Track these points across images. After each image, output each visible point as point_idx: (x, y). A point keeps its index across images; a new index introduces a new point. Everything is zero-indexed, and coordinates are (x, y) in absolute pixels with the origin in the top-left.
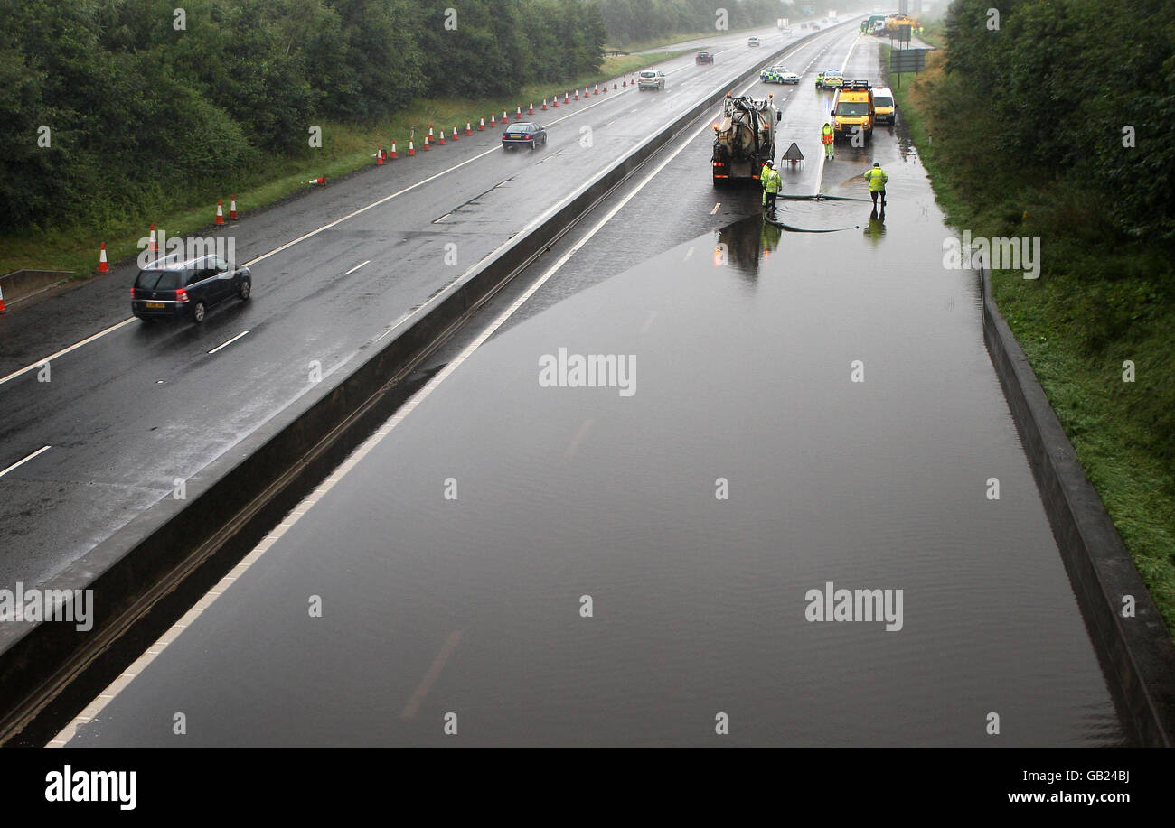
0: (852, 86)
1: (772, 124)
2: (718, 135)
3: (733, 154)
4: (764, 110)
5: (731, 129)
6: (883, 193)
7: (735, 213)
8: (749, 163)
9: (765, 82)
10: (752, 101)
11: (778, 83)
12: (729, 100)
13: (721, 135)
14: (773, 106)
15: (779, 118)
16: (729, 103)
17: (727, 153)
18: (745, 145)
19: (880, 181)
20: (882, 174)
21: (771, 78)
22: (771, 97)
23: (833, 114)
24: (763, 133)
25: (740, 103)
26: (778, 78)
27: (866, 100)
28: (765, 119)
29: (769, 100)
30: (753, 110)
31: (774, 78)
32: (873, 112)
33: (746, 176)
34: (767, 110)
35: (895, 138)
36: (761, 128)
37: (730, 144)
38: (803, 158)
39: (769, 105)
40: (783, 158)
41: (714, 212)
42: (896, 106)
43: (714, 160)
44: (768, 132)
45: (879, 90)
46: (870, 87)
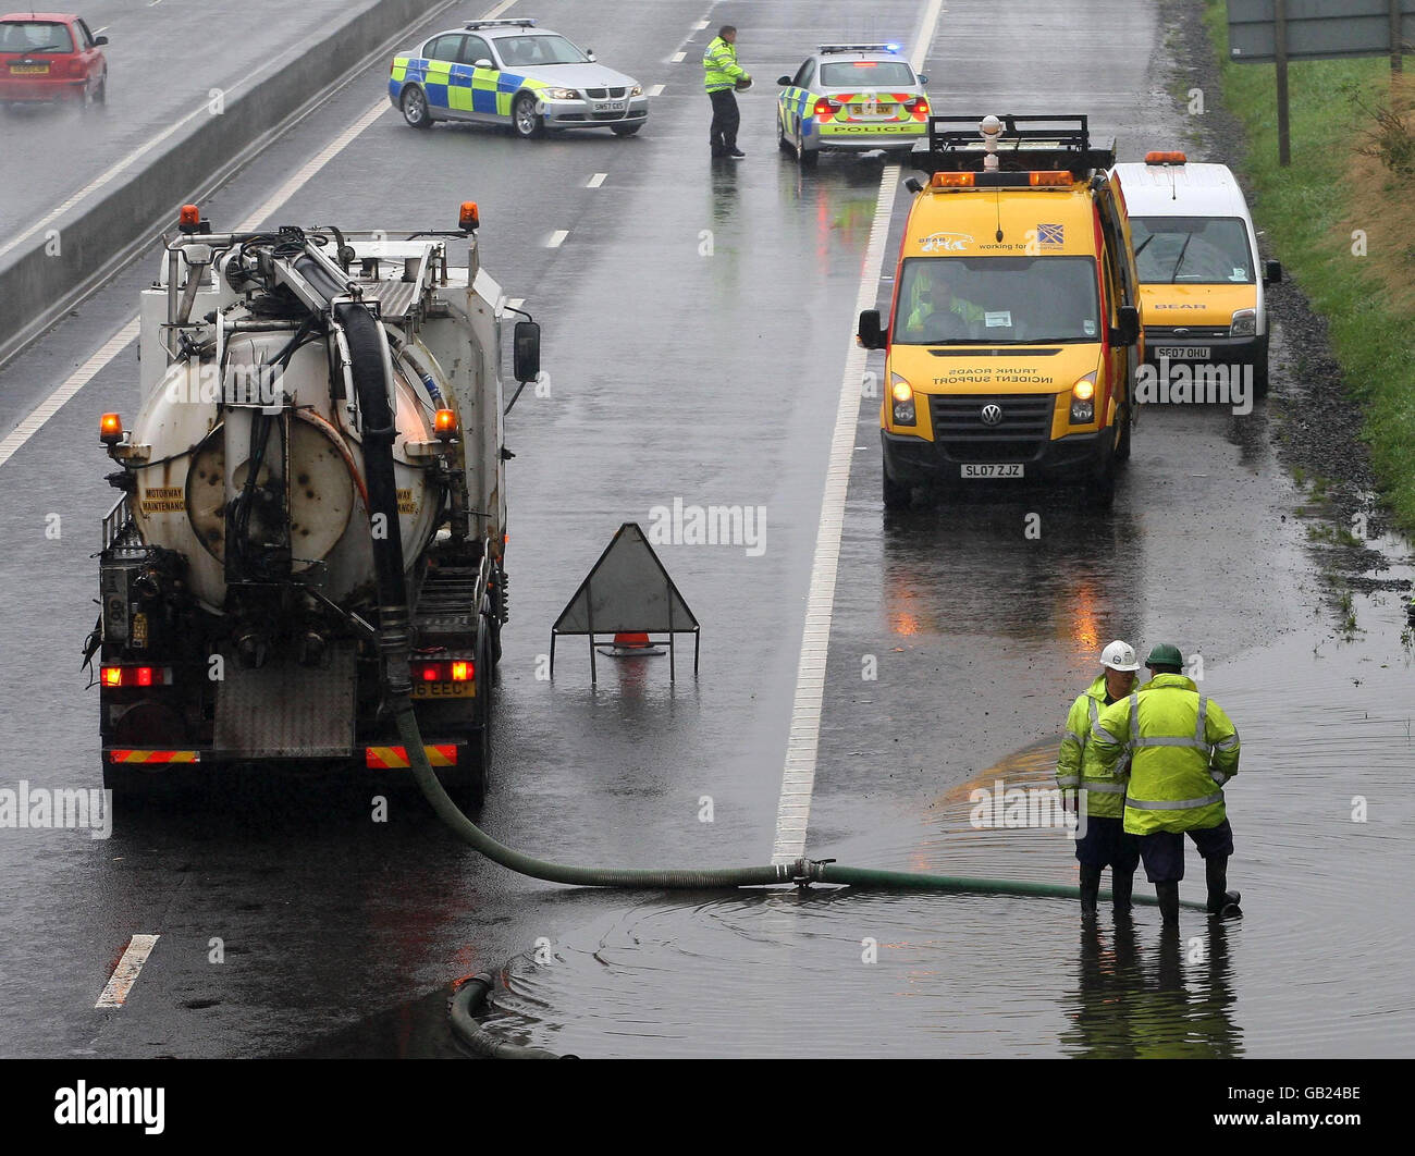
0: (991, 149)
1: (479, 402)
2: (126, 482)
3: (227, 604)
4: (430, 316)
5: (213, 444)
6: (1216, 843)
7: (252, 995)
8: (345, 662)
9: (425, 125)
10: (346, 259)
11: (509, 132)
12: (194, 248)
13: (151, 481)
14: (487, 287)
15: (527, 367)
16: (196, 268)
17: (189, 597)
18: (311, 549)
19: (1195, 766)
20: (1203, 719)
21: (460, 99)
22: (469, 222)
23: (874, 334)
24: (423, 464)
25: (266, 270)
26: (504, 101)
27: (1081, 239)
28: (434, 369)
29: (457, 249)
30: (356, 315)
31: (484, 100)
32: (1130, 318)
33: (319, 749)
34: (444, 314)
35: (1278, 481)
36: (412, 428)
37: (206, 537)
38: (692, 626)
39: (458, 276)
40: (562, 626)
41: (116, 992)
42: (1273, 275)
43: (107, 645)
44: (455, 455)
45: (1163, 175)
46: (1106, 159)
